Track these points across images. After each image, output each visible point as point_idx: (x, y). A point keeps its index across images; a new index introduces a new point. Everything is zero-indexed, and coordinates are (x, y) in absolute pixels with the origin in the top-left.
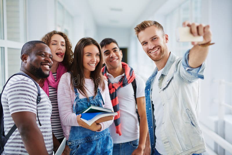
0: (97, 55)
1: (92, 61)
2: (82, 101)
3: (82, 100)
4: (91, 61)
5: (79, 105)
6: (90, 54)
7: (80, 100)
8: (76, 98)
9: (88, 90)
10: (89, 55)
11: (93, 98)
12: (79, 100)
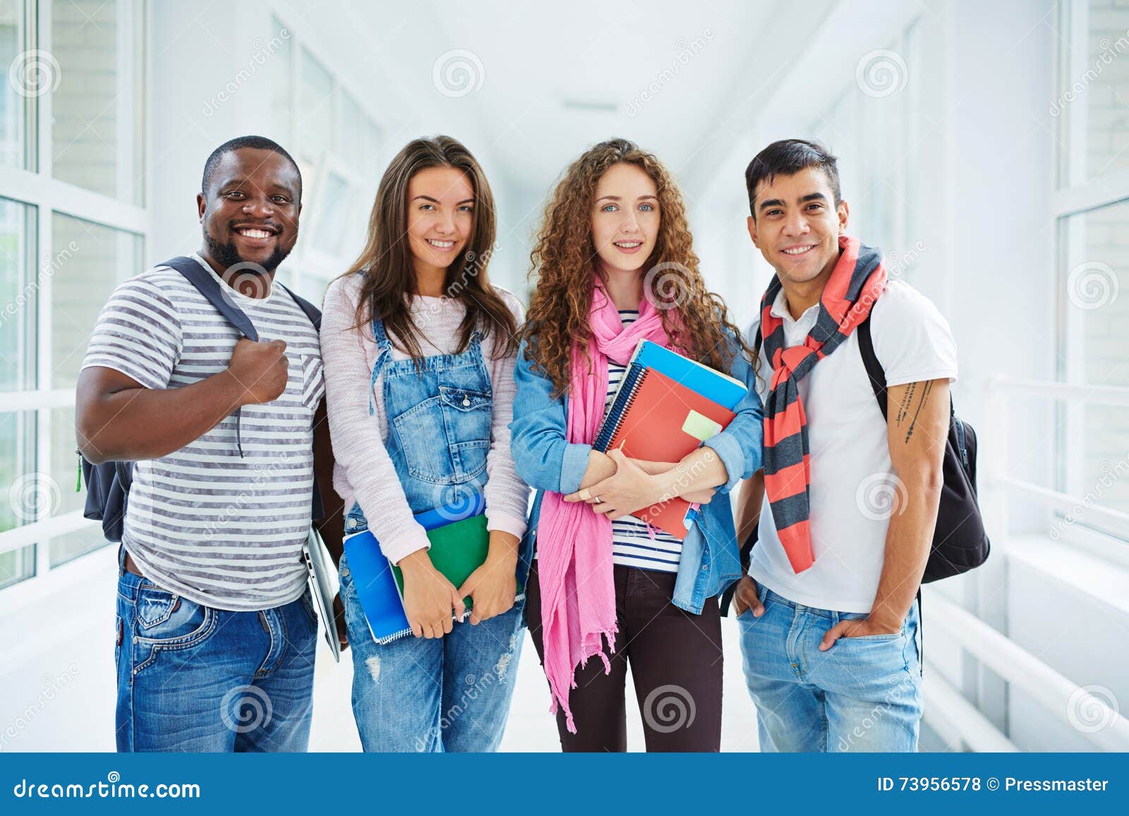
0: (463, 208)
1: (439, 229)
2: (403, 370)
3: (405, 366)
4: (435, 227)
5: (393, 385)
6: (431, 204)
7: (397, 365)
8: (381, 358)
9: (425, 337)
10: (427, 207)
11: (447, 360)
12: (392, 365)
